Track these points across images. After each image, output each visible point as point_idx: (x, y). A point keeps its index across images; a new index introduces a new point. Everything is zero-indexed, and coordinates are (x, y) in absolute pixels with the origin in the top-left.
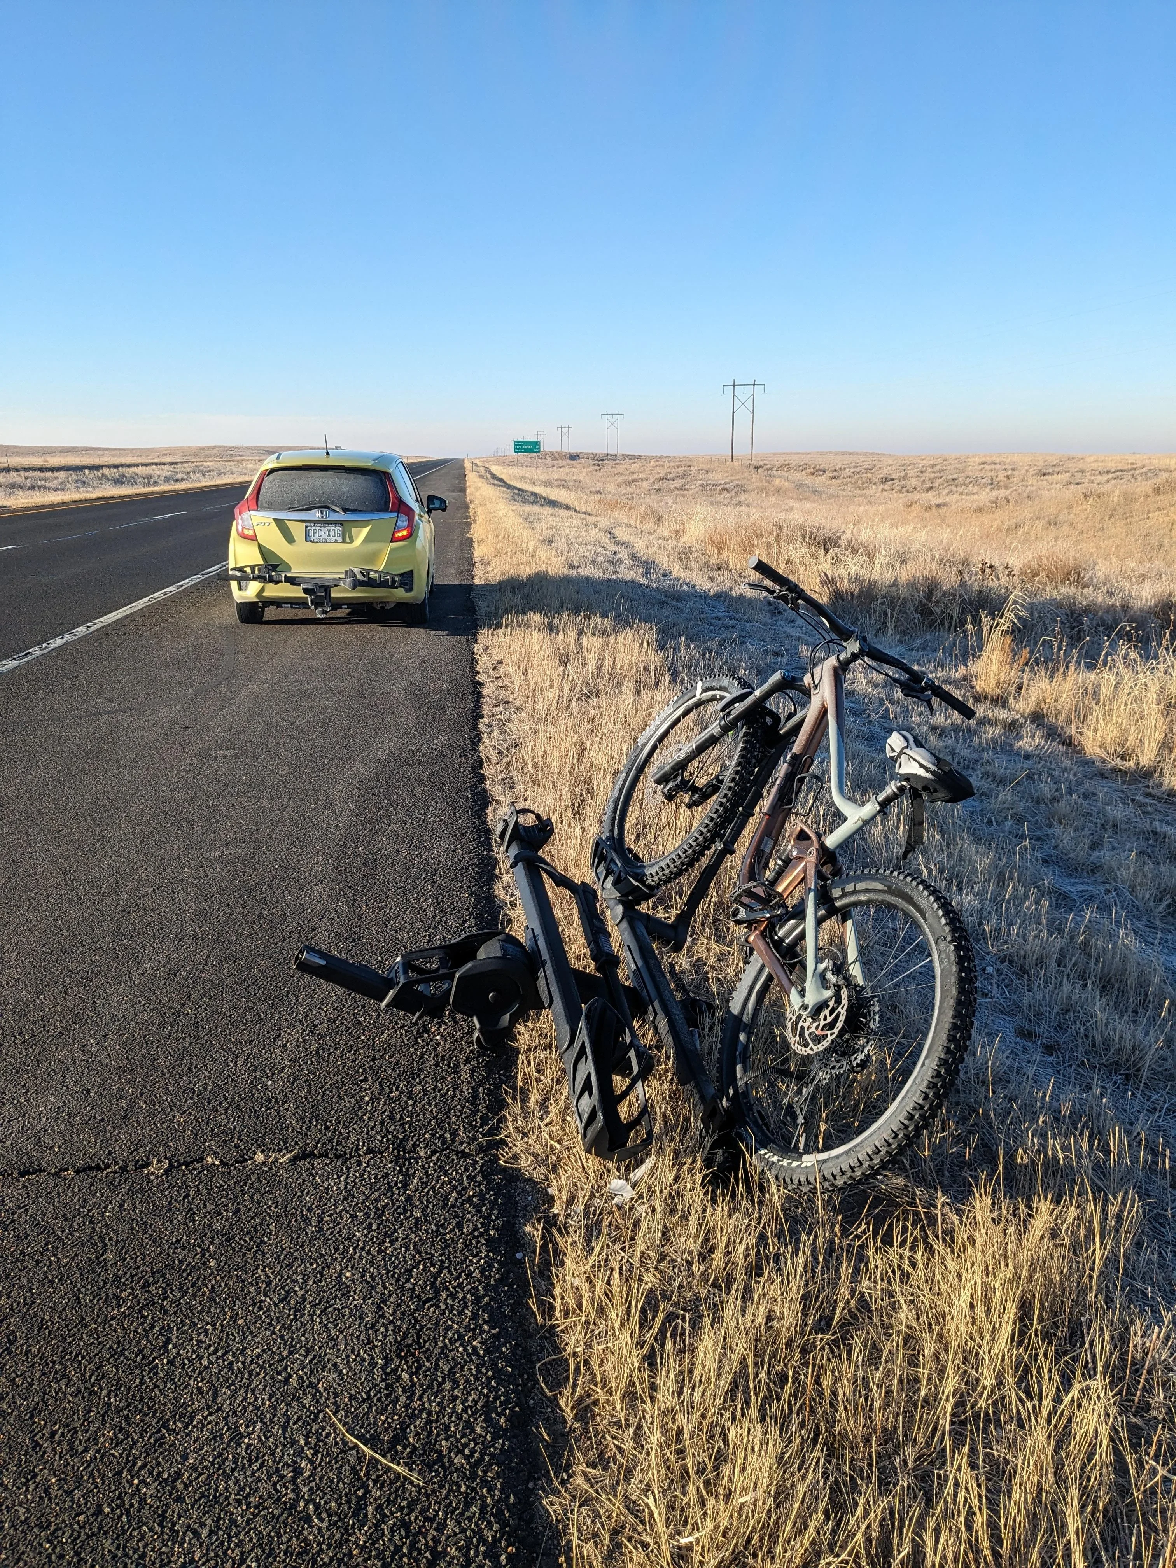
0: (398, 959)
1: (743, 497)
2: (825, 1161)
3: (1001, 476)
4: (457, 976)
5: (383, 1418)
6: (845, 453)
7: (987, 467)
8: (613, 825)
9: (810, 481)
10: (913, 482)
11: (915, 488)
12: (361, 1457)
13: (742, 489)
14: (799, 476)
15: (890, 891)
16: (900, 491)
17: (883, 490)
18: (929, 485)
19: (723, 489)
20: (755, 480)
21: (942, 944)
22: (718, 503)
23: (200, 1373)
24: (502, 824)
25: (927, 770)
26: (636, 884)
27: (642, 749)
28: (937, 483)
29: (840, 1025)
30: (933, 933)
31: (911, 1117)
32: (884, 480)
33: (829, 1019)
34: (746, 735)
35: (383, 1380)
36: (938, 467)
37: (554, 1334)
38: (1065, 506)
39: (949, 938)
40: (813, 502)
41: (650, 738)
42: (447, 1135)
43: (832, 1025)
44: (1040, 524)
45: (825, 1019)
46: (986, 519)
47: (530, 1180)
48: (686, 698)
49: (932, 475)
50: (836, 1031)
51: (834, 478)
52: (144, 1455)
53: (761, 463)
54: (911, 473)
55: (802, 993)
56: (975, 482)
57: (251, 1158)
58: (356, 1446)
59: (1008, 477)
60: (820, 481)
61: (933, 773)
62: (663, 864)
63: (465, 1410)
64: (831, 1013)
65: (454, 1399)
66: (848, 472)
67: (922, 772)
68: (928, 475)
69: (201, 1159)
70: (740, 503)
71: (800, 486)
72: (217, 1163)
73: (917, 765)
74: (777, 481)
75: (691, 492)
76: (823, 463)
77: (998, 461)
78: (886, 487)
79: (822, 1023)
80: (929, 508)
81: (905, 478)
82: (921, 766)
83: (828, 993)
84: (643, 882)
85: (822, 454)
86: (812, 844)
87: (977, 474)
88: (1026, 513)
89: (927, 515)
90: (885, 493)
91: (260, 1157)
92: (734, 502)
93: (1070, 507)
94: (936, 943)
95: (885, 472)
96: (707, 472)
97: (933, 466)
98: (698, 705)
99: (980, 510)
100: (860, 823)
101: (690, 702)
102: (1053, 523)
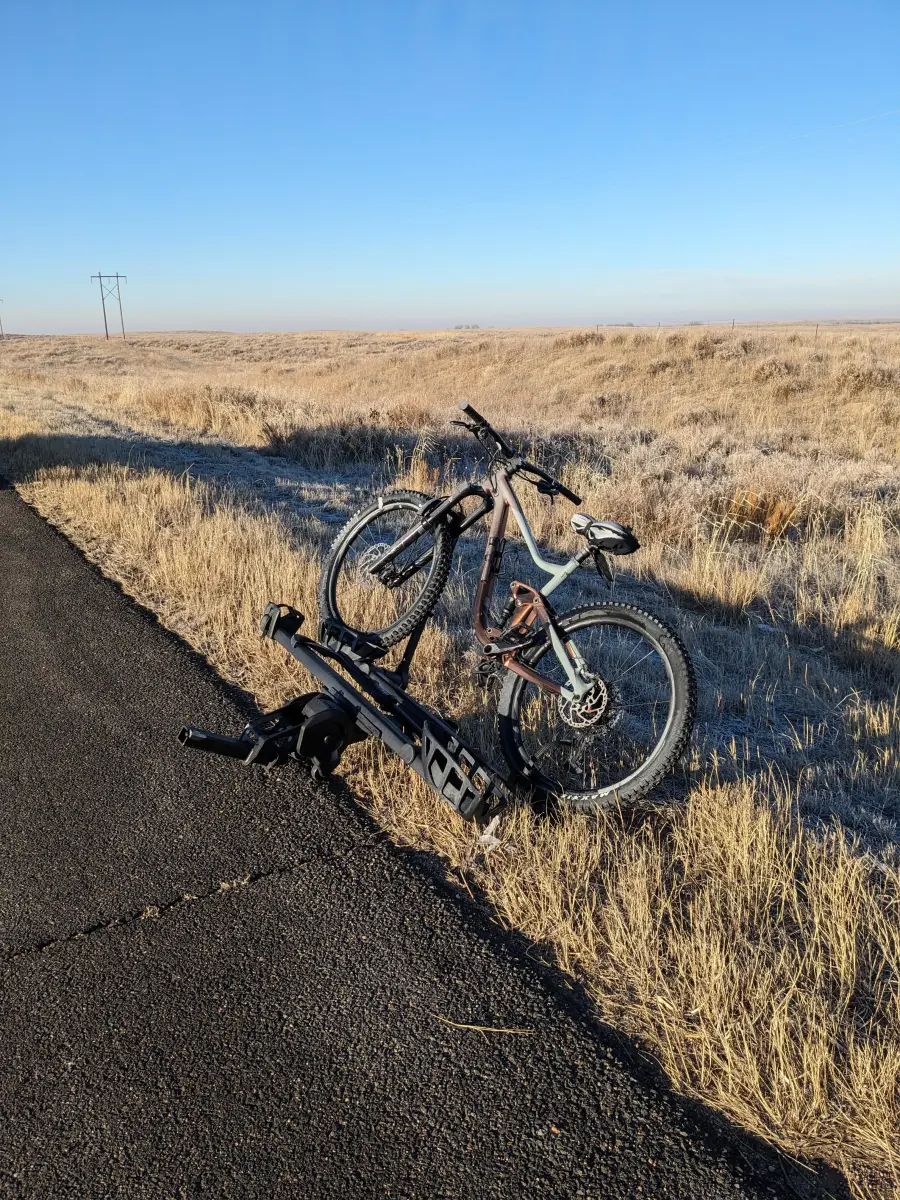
0: (248, 726)
1: (125, 368)
2: (619, 789)
3: (321, 347)
4: (303, 728)
5: (469, 1009)
6: (195, 332)
7: (309, 341)
8: (329, 609)
9: (177, 354)
10: (258, 354)
11: (260, 358)
12: (478, 1034)
13: (123, 362)
14: (169, 350)
15: (609, 615)
16: (249, 361)
17: (236, 360)
18: (270, 355)
19: (108, 362)
20: (133, 354)
21: (664, 640)
22: (106, 373)
23: (324, 1025)
24: (266, 618)
25: (619, 534)
26: (375, 647)
27: (337, 553)
28: (276, 354)
29: (604, 703)
30: (654, 636)
31: (677, 747)
32: (236, 352)
33: (595, 702)
34: (442, 530)
35: (449, 989)
36: (274, 342)
37: (519, 934)
38: (380, 369)
39: (669, 635)
40: (184, 370)
41: (342, 544)
42: (346, 838)
43: (598, 704)
44: (366, 383)
45: (591, 701)
46: (327, 380)
47: (422, 852)
48: (369, 511)
49: (271, 348)
50: (603, 707)
51: (196, 351)
52: (335, 1084)
53: (134, 340)
54: (256, 346)
55: (570, 688)
56: (303, 353)
57: (219, 888)
58: (469, 1030)
59: (326, 349)
60: (186, 354)
61: (623, 535)
62: (396, 629)
63: (513, 988)
64: (595, 697)
65: (501, 985)
66: (206, 346)
67: (615, 536)
68: (268, 348)
69: (180, 899)
70: (125, 373)
71: (171, 358)
72: (195, 898)
73: (610, 532)
74: (151, 355)
75: (80, 365)
76: (186, 339)
77: (315, 336)
78: (238, 358)
79: (589, 705)
80: (281, 373)
81: (251, 350)
82: (614, 532)
83: (590, 685)
84: (379, 644)
85: (178, 332)
86: (534, 596)
87: (303, 347)
88: (353, 375)
89: (280, 378)
90: (238, 363)
91: (225, 885)
92: (120, 371)
93: (383, 369)
94: (659, 641)
95: (235, 346)
96: (90, 348)
97: (270, 341)
98: (380, 515)
99: (320, 374)
100: (566, 576)
101: (373, 514)
102: (374, 382)
